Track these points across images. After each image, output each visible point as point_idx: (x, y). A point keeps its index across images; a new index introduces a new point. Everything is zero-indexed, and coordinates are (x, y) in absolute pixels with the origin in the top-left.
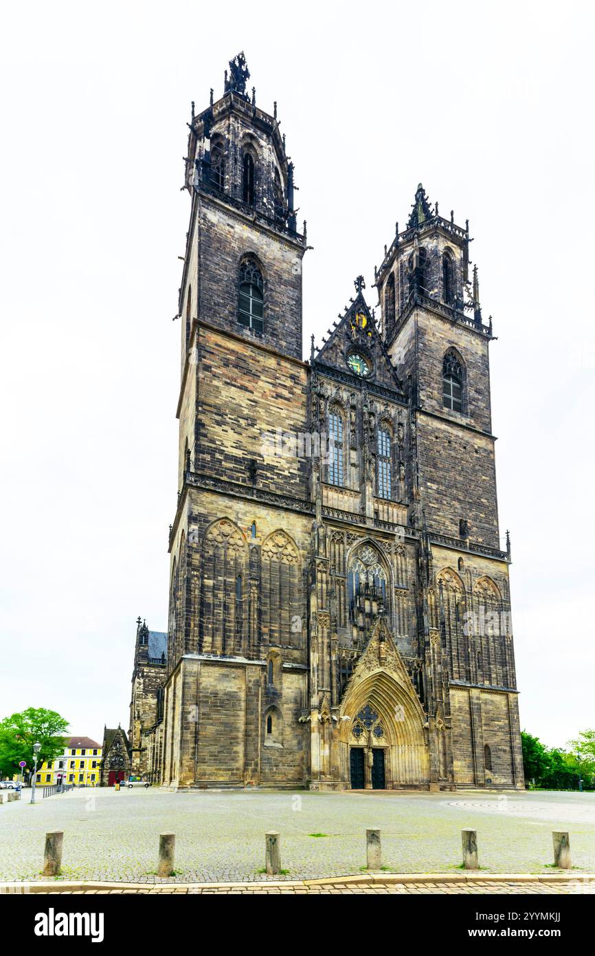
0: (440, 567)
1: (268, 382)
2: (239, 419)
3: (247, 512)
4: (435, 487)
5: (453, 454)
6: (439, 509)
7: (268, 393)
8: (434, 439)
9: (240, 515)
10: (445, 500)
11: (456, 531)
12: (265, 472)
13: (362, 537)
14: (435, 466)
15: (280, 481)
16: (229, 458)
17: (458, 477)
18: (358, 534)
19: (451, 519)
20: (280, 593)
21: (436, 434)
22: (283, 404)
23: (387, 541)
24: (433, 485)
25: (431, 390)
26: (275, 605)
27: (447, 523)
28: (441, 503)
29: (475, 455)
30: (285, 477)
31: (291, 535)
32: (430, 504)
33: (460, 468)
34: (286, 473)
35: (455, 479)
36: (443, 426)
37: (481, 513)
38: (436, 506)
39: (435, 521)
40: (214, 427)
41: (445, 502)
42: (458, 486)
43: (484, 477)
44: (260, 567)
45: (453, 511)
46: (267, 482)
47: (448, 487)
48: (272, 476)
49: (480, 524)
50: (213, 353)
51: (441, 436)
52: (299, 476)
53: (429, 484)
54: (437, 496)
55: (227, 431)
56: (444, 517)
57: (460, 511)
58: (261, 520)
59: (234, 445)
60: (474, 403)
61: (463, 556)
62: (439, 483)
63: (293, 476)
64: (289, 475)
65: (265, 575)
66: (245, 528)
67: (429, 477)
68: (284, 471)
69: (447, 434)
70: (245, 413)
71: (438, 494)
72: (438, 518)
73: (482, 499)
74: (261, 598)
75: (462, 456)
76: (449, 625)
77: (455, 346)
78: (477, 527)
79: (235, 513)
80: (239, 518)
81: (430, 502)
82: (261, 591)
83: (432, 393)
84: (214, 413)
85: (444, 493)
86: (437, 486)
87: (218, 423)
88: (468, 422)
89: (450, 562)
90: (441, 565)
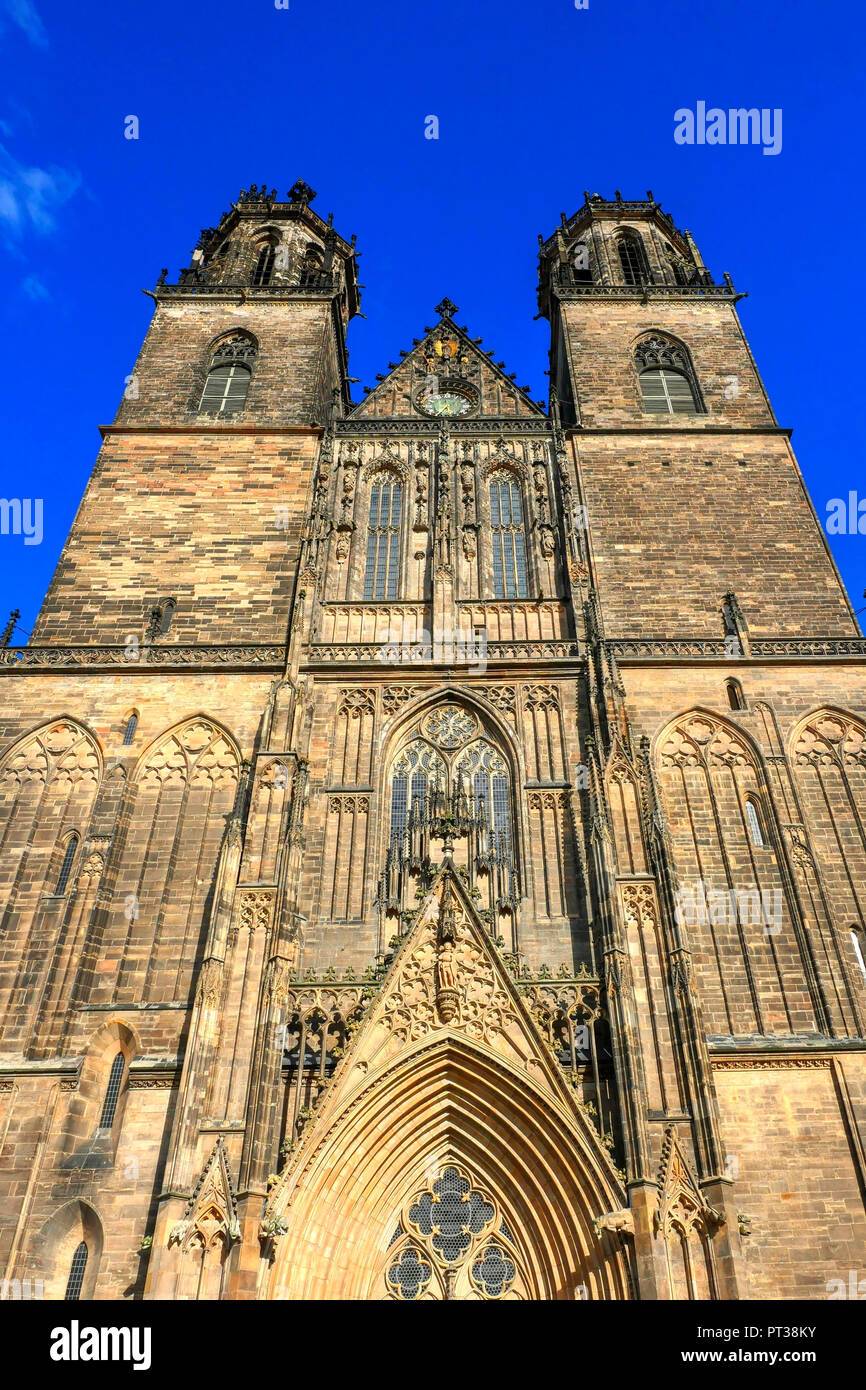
0: (666, 713)
1: (229, 472)
2: (153, 540)
3: (118, 695)
4: (637, 549)
5: (679, 480)
6: (655, 589)
7: (226, 486)
8: (624, 468)
9: (99, 706)
10: (669, 567)
11: (714, 624)
12: (192, 614)
13: (427, 688)
14: (633, 511)
15: (225, 621)
16: (108, 606)
17: (700, 518)
18: (415, 684)
19: (696, 601)
20: (172, 863)
21: (629, 458)
22: (256, 495)
23: (502, 684)
24: (632, 546)
25: (607, 397)
26: (152, 894)
27: (684, 611)
28: (660, 574)
29: (740, 469)
30: (240, 612)
31: (222, 721)
32: (627, 584)
33: (703, 500)
34: (245, 604)
35: (693, 522)
36: (645, 442)
37: (784, 571)
38: (648, 584)
39: (647, 614)
40: (95, 565)
41: (671, 572)
42: (704, 532)
43: (772, 504)
44: (126, 809)
45: (697, 584)
46: (193, 630)
47: (675, 541)
48: (207, 617)
49: (783, 595)
50: (126, 461)
51: (641, 458)
52: (274, 602)
53: (619, 547)
54: (645, 564)
55: (121, 564)
56: (672, 601)
57: (716, 582)
58: (147, 705)
59: (131, 583)
60: (717, 391)
61: (739, 673)
62: (646, 540)
63: (257, 605)
64: (251, 606)
65: (138, 824)
66: (106, 729)
67: (618, 533)
68: (238, 602)
69: (657, 452)
70: (169, 527)
71: (648, 559)
72: (656, 606)
73: (778, 545)
74: (112, 883)
75: (705, 479)
76: (725, 860)
77: (656, 327)
78: (776, 603)
79: (86, 702)
80: (94, 712)
81: (627, 580)
82: (118, 865)
83: (611, 401)
84: (99, 543)
85: (666, 554)
86: (644, 547)
87: (105, 556)
88: (711, 423)
89: (699, 694)
90: (668, 708)
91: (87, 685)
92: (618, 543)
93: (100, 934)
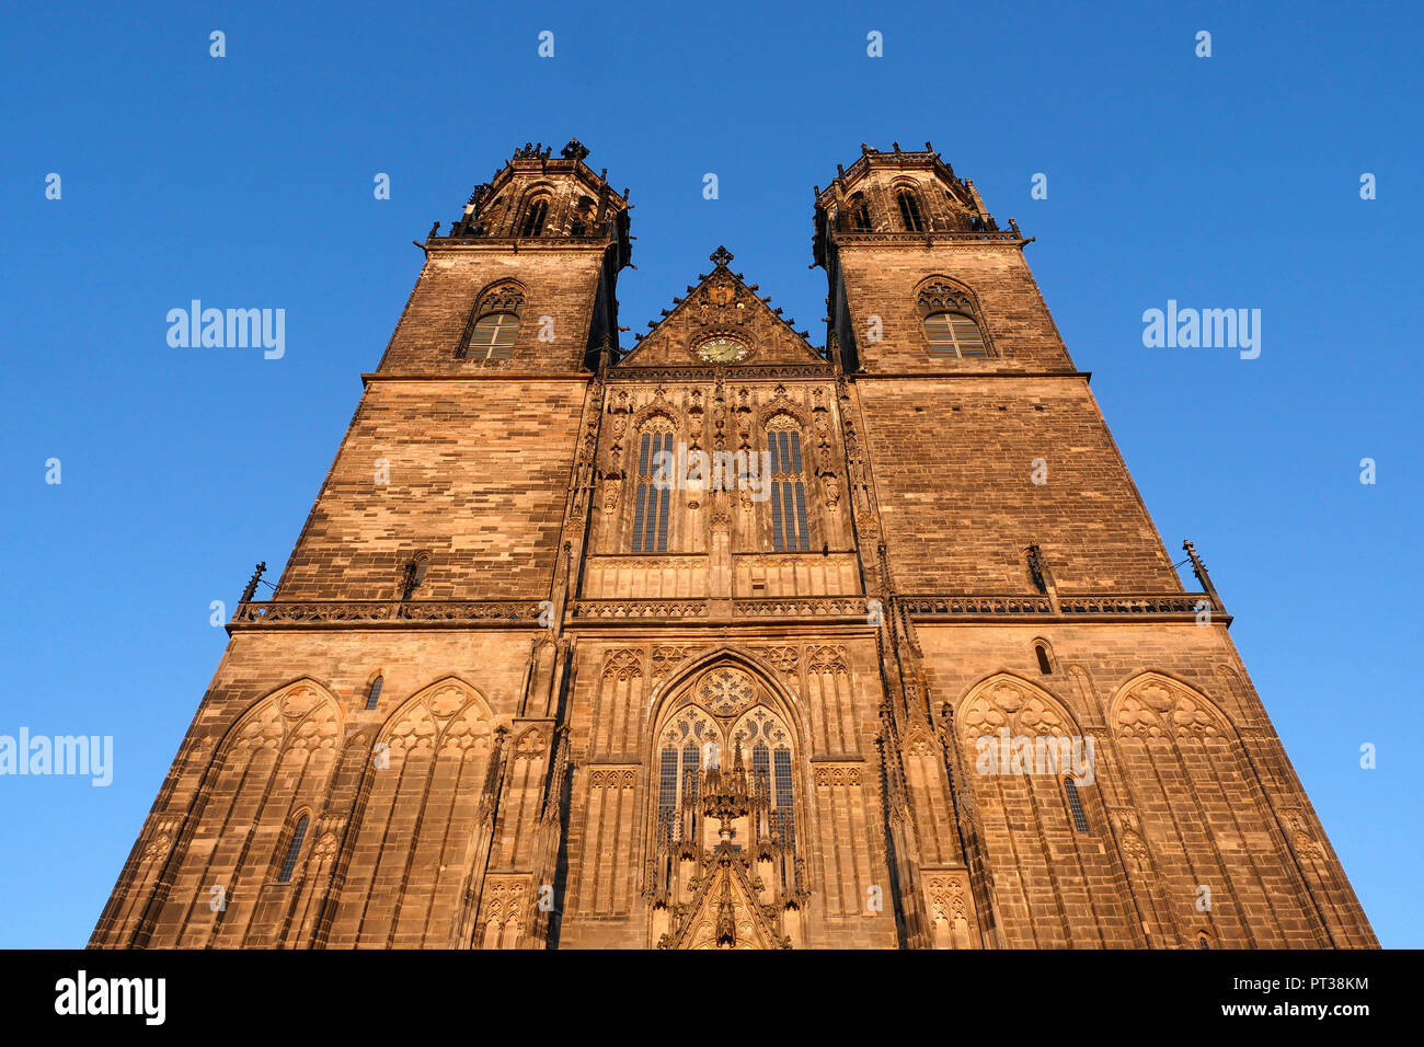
0: (968, 677)
1: (494, 420)
2: (411, 489)
3: (364, 654)
4: (928, 497)
5: (970, 426)
6: (950, 541)
7: (489, 434)
8: (912, 413)
9: (343, 666)
10: (965, 517)
11: (1018, 579)
12: (447, 567)
13: (702, 648)
14: (923, 458)
15: (482, 575)
16: (359, 559)
17: (995, 465)
18: (688, 643)
19: (996, 554)
20: (414, 847)
21: (917, 403)
22: (520, 443)
23: (783, 643)
24: (923, 495)
25: (891, 342)
26: (388, 882)
27: (982, 565)
28: (955, 525)
29: (1038, 414)
30: (500, 565)
31: (475, 683)
32: (919, 536)
33: (998, 447)
34: (505, 557)
35: (988, 469)
36: (933, 387)
37: (1092, 521)
38: (942, 536)
39: (942, 567)
40: (348, 515)
41: (967, 522)
42: (1000, 480)
43: (1074, 450)
44: (367, 779)
45: (996, 535)
46: (448, 584)
47: (971, 489)
48: (463, 570)
49: (1093, 547)
50: (387, 409)
51: (929, 403)
52: (536, 555)
53: (909, 496)
54: (938, 514)
55: (375, 515)
56: (969, 554)
57: (1017, 532)
58: (394, 665)
59: (385, 534)
60: (1007, 335)
61: (1049, 632)
62: (937, 488)
63: (518, 558)
64: (511, 559)
65: (378, 800)
66: (348, 692)
67: (908, 481)
68: (498, 555)
69: (946, 397)
70: (429, 476)
71: (940, 509)
72: (951, 559)
73: (1083, 494)
74: (346, 868)
75: (1000, 425)
76: (1045, 848)
77: (940, 272)
78: (1084, 556)
79: (331, 662)
80: (337, 673)
81: (918, 530)
82: (352, 847)
83: (895, 346)
84: (354, 492)
85: (961, 504)
86: (936, 495)
87: (359, 507)
88: (1002, 367)
89: (1005, 656)
90: (971, 671)
91: (331, 644)
92: (907, 491)
93: (328, 928)
